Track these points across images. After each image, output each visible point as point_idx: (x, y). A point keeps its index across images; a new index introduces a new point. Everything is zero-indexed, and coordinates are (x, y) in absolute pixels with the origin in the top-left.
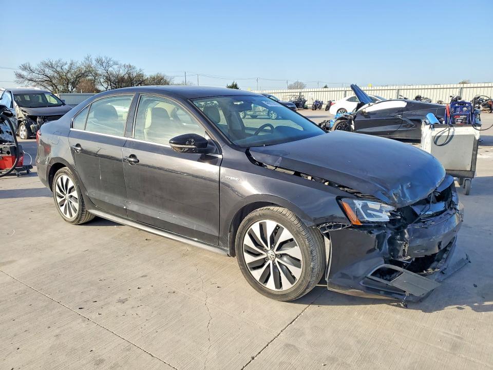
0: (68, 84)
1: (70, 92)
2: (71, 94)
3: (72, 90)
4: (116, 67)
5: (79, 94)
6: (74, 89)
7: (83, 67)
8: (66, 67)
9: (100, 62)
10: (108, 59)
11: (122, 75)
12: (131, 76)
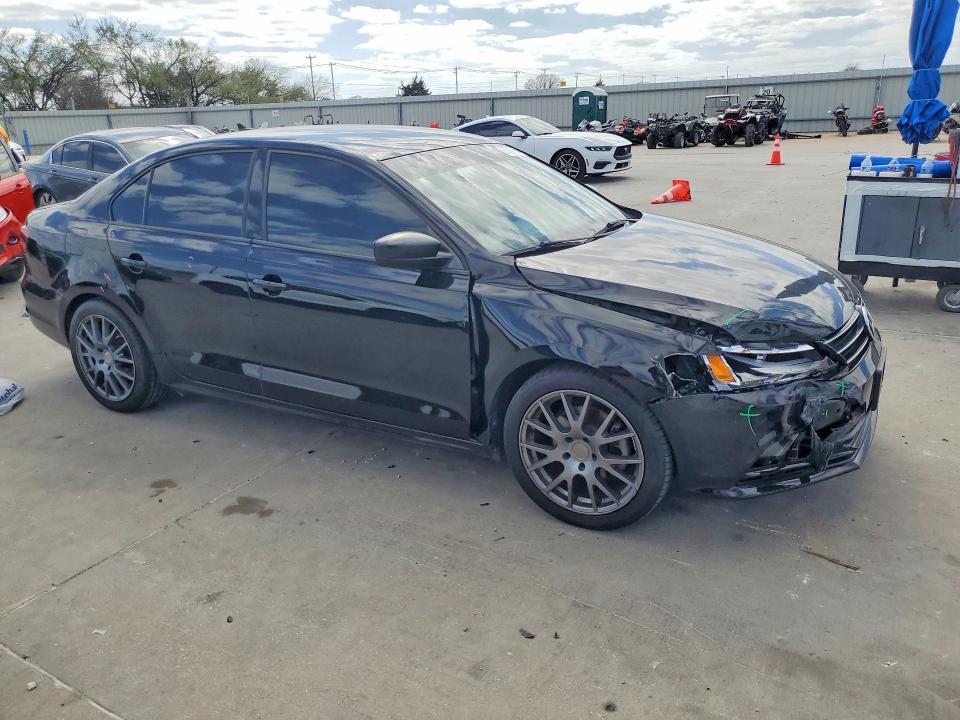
0: (32, 91)
1: (40, 110)
2: (45, 113)
3: (45, 104)
4: (148, 46)
5: (66, 113)
6: (49, 103)
7: (66, 46)
8: (24, 48)
9: (108, 34)
10: (128, 27)
11: (167, 66)
12: (188, 66)
